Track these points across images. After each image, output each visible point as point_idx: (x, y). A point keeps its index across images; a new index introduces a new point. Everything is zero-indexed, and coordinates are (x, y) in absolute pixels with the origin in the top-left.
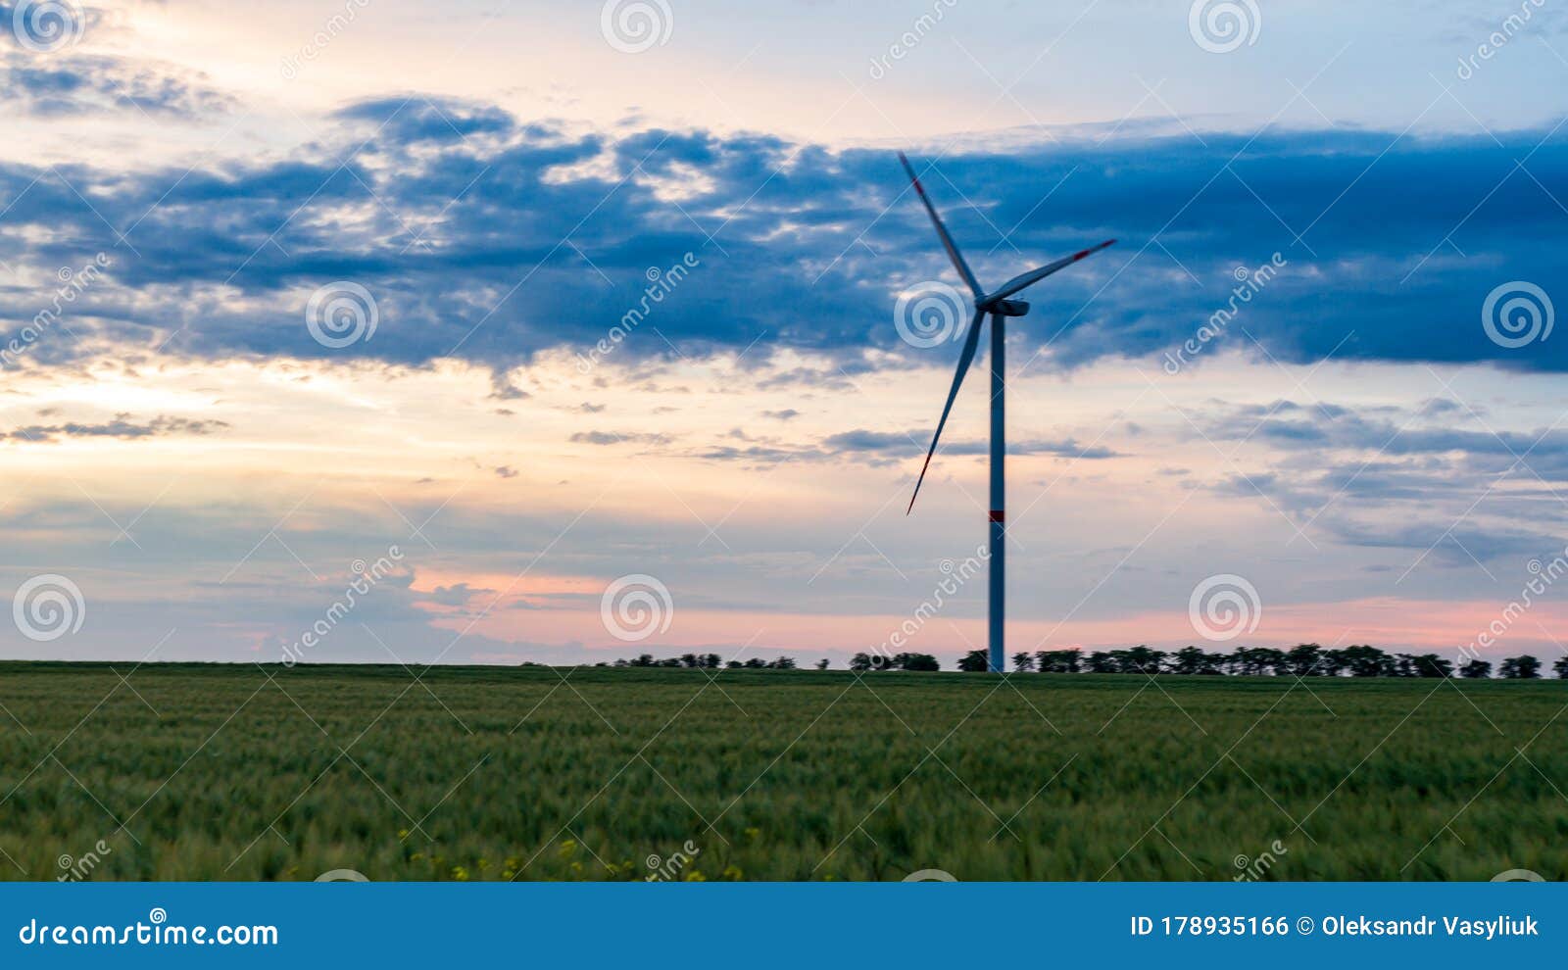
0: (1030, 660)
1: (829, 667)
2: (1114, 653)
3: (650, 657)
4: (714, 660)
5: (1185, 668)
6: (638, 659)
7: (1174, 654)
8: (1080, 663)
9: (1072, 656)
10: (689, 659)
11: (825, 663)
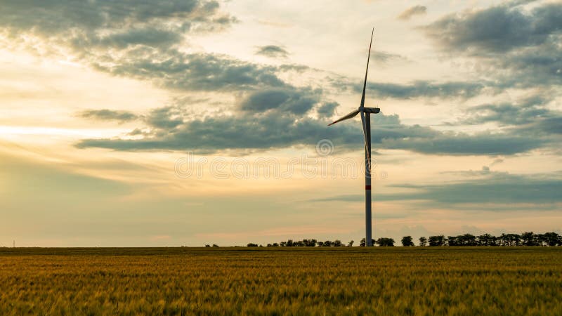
0: (426, 240)
1: (353, 245)
6: (287, 241)
7: (478, 237)
8: (444, 240)
9: (440, 238)
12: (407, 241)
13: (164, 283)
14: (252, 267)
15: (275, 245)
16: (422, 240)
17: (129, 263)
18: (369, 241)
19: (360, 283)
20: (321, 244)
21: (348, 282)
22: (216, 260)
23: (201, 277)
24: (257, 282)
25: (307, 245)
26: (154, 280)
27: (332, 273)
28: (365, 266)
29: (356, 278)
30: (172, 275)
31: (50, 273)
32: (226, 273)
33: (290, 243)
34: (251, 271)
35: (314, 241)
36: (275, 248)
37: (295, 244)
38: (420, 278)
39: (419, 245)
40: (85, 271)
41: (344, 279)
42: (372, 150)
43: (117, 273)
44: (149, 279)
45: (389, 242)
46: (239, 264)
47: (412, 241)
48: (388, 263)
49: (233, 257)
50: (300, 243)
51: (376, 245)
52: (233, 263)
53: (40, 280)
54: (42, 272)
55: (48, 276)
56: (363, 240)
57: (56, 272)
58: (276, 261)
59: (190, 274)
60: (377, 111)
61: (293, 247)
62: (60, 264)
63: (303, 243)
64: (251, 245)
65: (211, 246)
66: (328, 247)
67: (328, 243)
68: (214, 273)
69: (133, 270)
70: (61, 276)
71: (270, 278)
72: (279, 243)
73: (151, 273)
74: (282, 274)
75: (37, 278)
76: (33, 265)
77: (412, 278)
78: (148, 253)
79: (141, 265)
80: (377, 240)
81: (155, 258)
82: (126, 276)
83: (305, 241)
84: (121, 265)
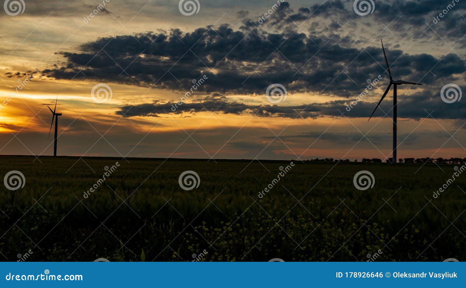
0: (402, 160)
1: (357, 161)
2: (422, 159)
3: (318, 159)
4: (332, 159)
5: (438, 162)
6: (315, 159)
7: (436, 159)
8: (414, 161)
9: (412, 159)
10: (327, 159)
11: (356, 160)
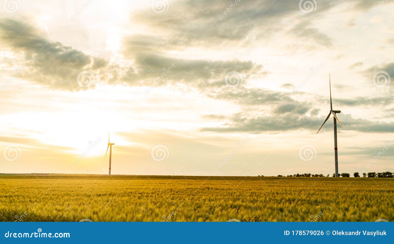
12: (356, 175)
13: (235, 193)
14: (278, 186)
15: (291, 176)
16: (364, 174)
17: (221, 183)
18: (337, 175)
19: (327, 195)
20: (313, 175)
21: (321, 194)
22: (261, 183)
23: (252, 191)
24: (277, 193)
25: (307, 176)
26: (231, 192)
27: (315, 190)
28: (332, 187)
29: (325, 193)
30: (239, 189)
31: (186, 187)
32: (264, 189)
33: (298, 175)
34: (276, 188)
35: (310, 174)
36: (291, 177)
37: (300, 175)
38: (357, 193)
39: (363, 177)
40: (201, 186)
41: (320, 193)
42: (337, 131)
43: (215, 188)
44: (228, 191)
45: (347, 175)
46: (272, 184)
47: (359, 175)
48: (344, 186)
49: (269, 182)
50: (303, 175)
51: (341, 176)
52: (269, 184)
53: (181, 191)
54: (182, 187)
55: (185, 189)
56: (334, 174)
57: (188, 187)
58: (289, 184)
59: (247, 189)
60: (339, 112)
61: (300, 177)
62: (191, 183)
63: (304, 175)
64: (279, 176)
65: (261, 176)
66: (316, 177)
67: (317, 175)
68: (258, 189)
69: (222, 187)
70: (191, 189)
71: (284, 192)
72: (293, 175)
73: (230, 188)
74: (291, 190)
75: (180, 190)
76: (179, 184)
77: (354, 193)
78: (231, 179)
79: (227, 184)
80: (341, 174)
81: (234, 181)
82: (218, 189)
83: (305, 174)
84: (218, 184)
